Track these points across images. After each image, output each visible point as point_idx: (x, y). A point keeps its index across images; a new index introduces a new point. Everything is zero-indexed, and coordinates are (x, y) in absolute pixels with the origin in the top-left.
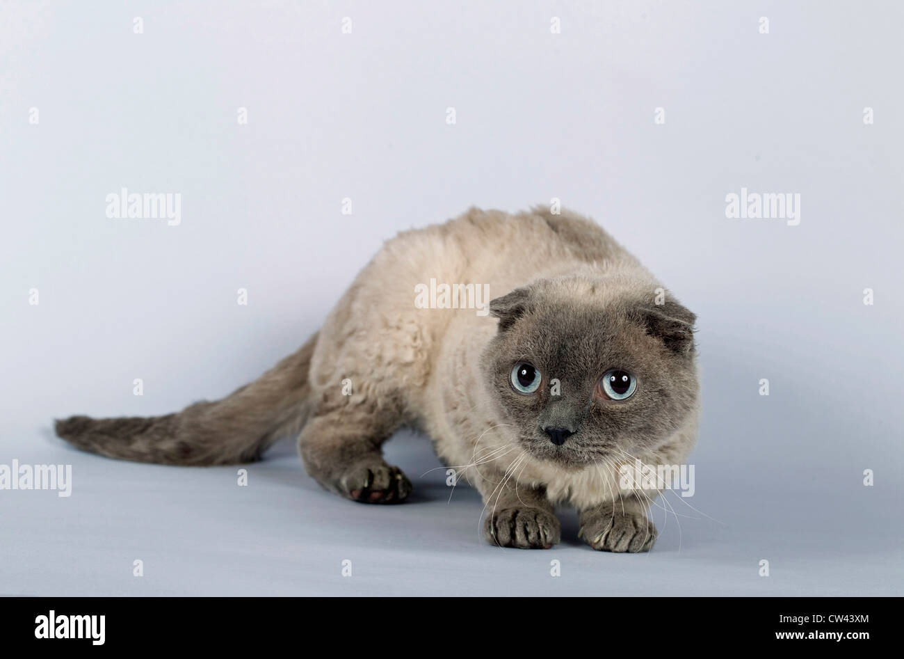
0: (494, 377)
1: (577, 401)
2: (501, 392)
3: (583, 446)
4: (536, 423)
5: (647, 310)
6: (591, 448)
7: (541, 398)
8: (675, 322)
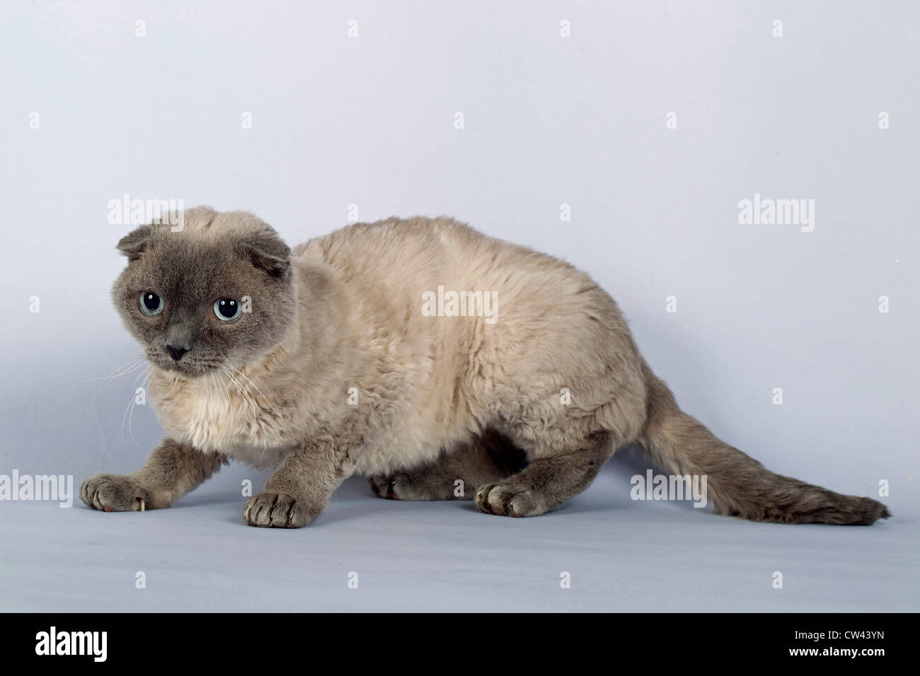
0: (125, 302)
1: (193, 323)
2: (132, 313)
3: (196, 360)
4: (160, 342)
5: (249, 246)
6: (202, 362)
7: (163, 320)
8: (272, 260)
